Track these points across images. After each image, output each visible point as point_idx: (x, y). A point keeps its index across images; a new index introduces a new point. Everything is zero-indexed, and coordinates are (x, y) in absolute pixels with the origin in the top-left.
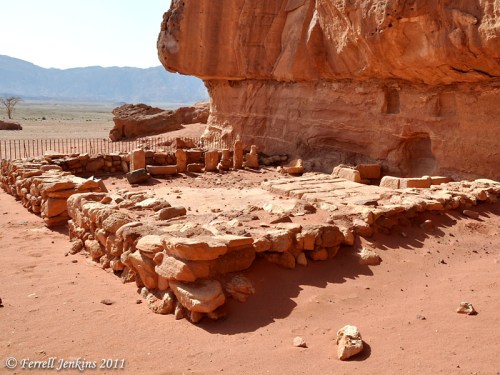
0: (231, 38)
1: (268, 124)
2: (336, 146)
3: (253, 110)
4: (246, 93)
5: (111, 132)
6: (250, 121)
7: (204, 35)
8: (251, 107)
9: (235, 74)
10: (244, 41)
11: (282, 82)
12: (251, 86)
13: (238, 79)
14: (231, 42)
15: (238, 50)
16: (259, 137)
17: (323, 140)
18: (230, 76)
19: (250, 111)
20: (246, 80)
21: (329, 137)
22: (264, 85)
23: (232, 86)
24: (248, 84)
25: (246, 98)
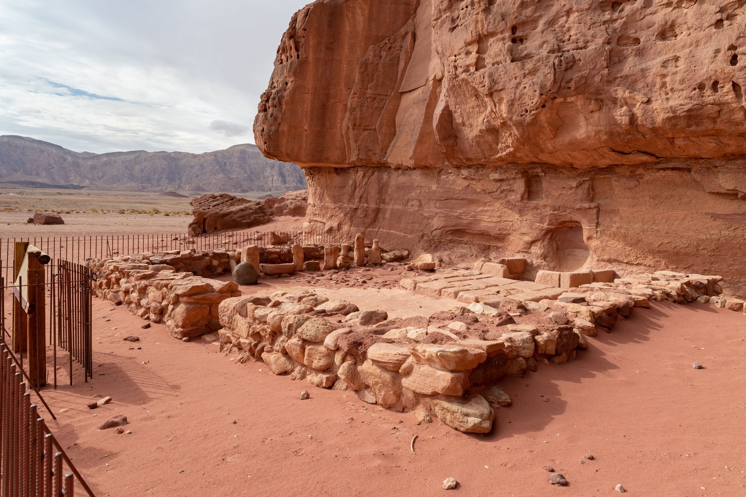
0: (338, 121)
1: (381, 215)
2: (465, 239)
3: (363, 200)
4: (355, 182)
5: (190, 226)
6: (359, 211)
7: (309, 118)
8: (361, 198)
9: (342, 161)
10: (355, 125)
11: (398, 168)
12: (360, 173)
13: (345, 166)
14: (339, 125)
15: (347, 134)
16: (371, 230)
17: (450, 232)
18: (337, 163)
19: (360, 202)
20: (355, 167)
21: (457, 228)
22: (376, 173)
23: (338, 174)
24: (357, 171)
25: (355, 188)
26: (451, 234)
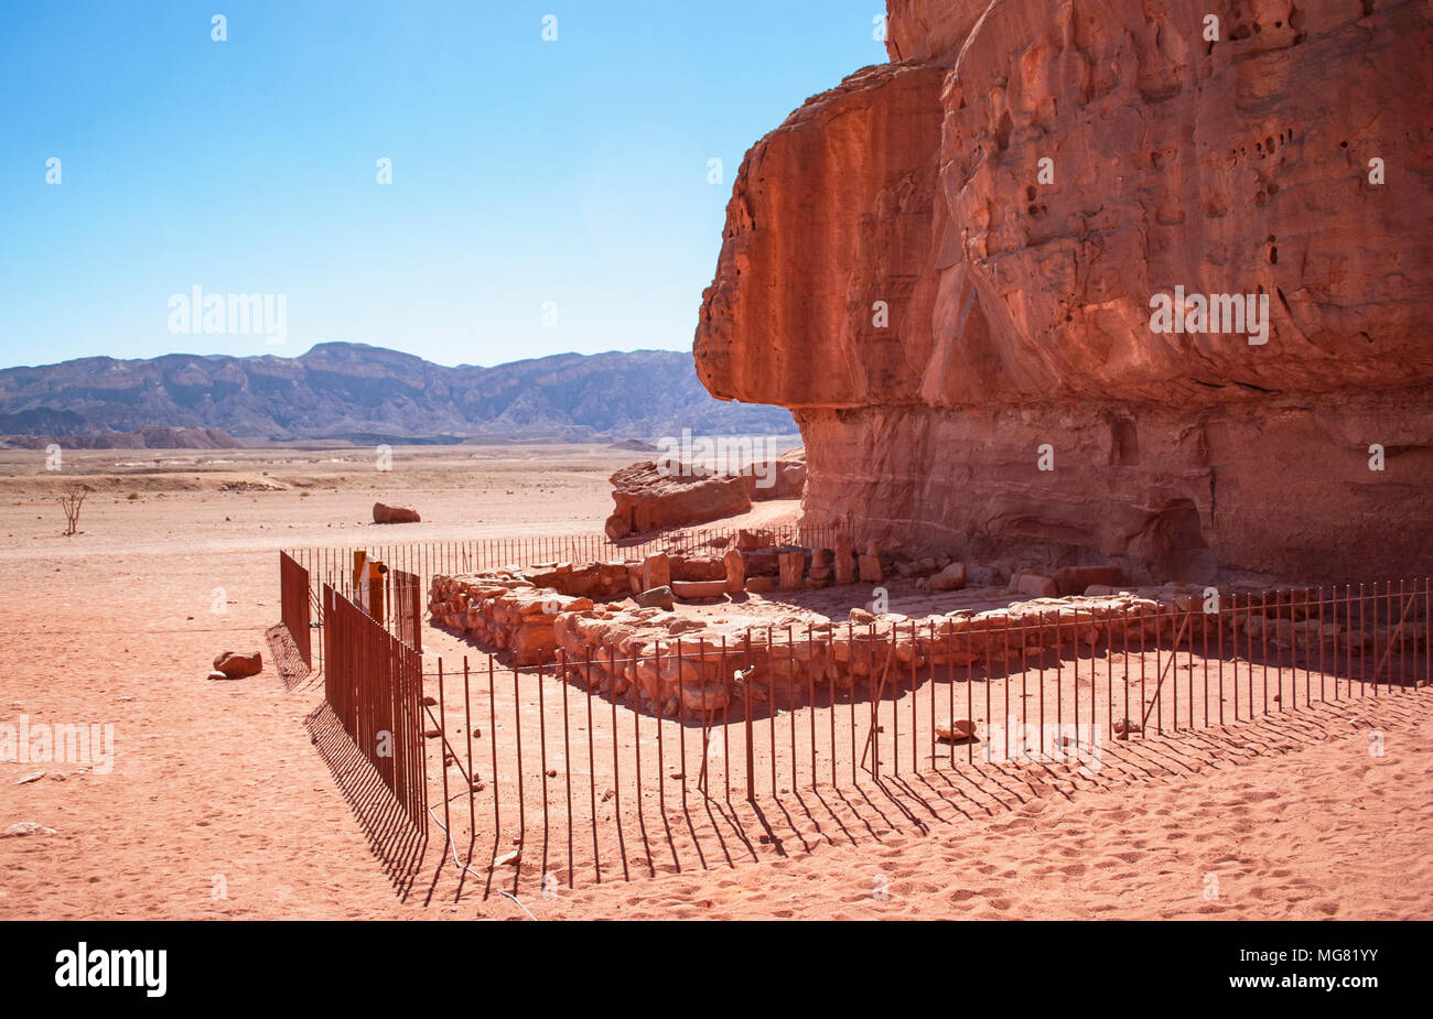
0: (833, 327)
1: (916, 493)
2: (1041, 535)
3: (886, 468)
4: (871, 433)
5: (610, 522)
6: (881, 488)
7: (779, 327)
8: (882, 463)
9: (847, 397)
10: (859, 333)
11: (938, 409)
12: (879, 418)
13: (855, 406)
14: (835, 335)
15: (849, 350)
16: (902, 521)
17: (1016, 523)
18: (839, 402)
19: (881, 470)
20: (869, 407)
21: (1024, 515)
22: (906, 416)
23: (843, 420)
24: (873, 415)
25: (872, 445)
26: (1017, 526)
